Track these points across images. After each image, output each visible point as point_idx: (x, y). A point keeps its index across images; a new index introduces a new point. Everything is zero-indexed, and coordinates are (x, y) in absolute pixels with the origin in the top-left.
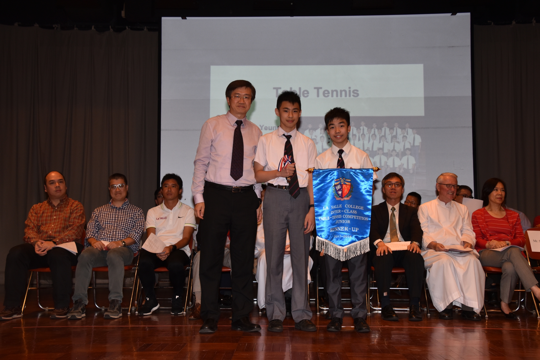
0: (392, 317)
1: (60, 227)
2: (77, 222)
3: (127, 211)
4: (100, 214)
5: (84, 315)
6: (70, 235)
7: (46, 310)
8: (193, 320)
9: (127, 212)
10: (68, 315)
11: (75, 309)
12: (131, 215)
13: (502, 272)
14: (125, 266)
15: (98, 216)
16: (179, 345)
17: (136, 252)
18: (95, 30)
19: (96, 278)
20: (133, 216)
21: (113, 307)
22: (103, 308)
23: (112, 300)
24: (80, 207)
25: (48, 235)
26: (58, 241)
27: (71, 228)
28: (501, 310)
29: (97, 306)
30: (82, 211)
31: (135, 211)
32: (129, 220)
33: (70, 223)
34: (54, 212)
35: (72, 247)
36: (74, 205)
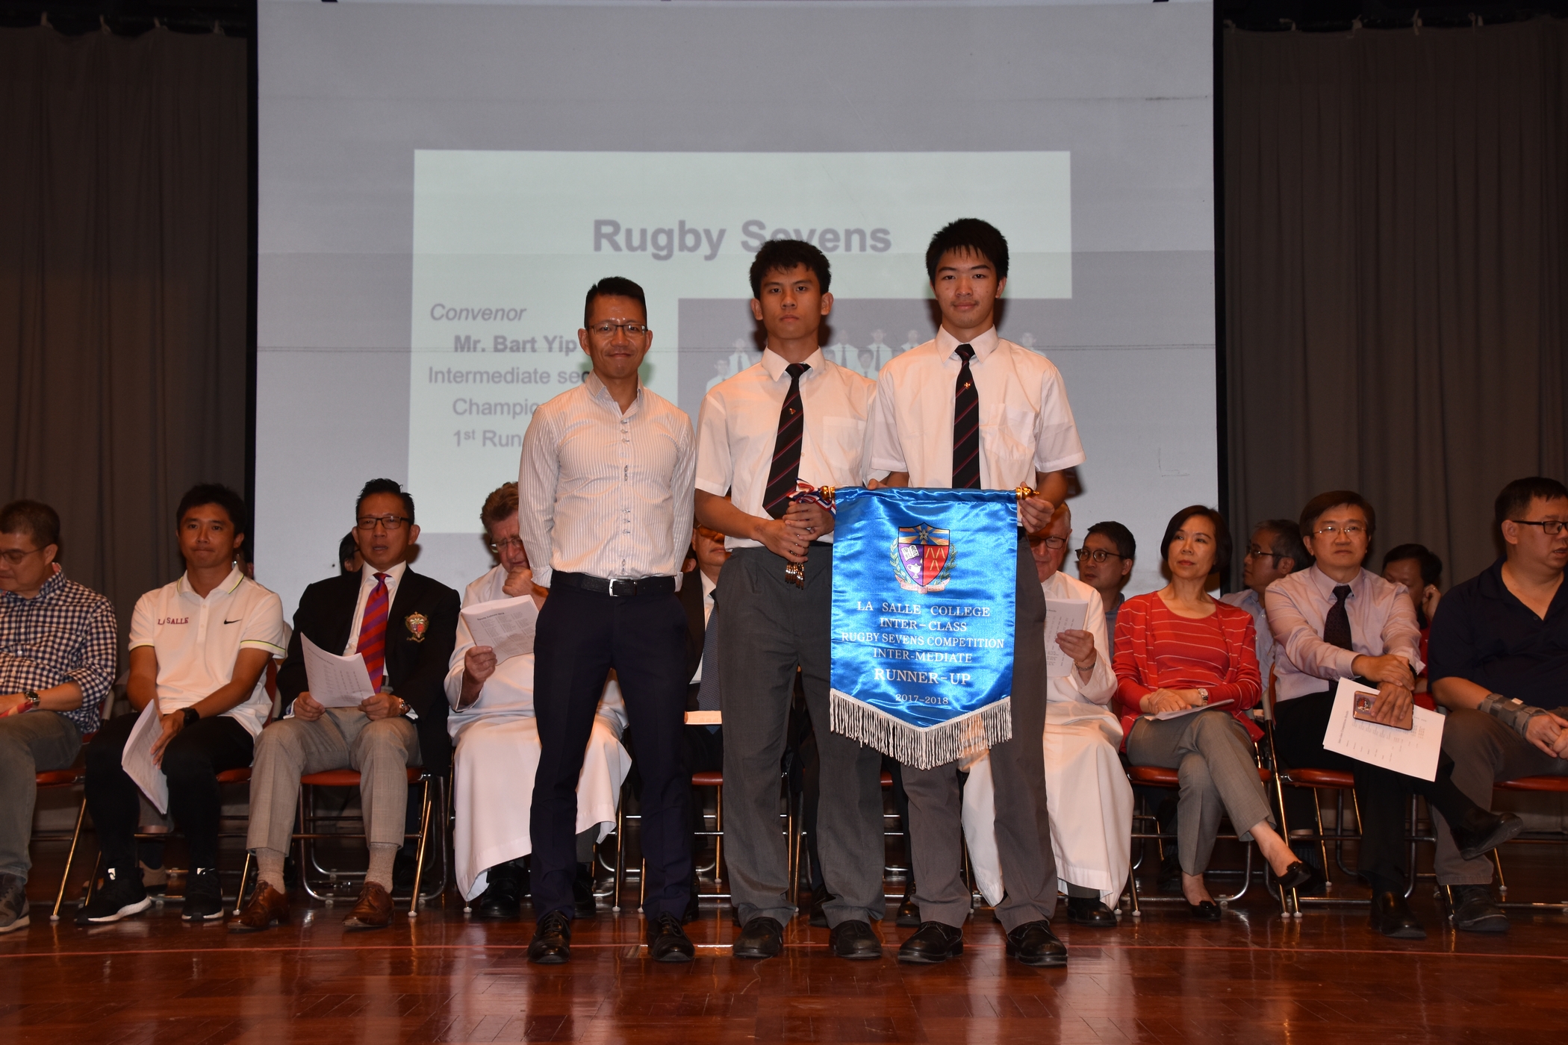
8: (242, 931)
13: (1181, 782)
14: (38, 773)
16: (112, 1004)
18: (51, 26)
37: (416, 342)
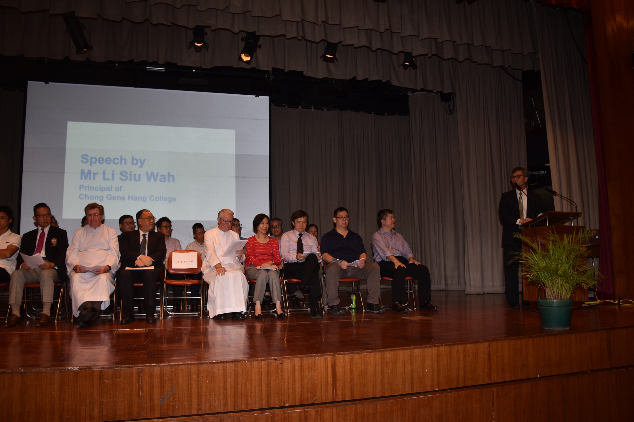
37: (66, 171)
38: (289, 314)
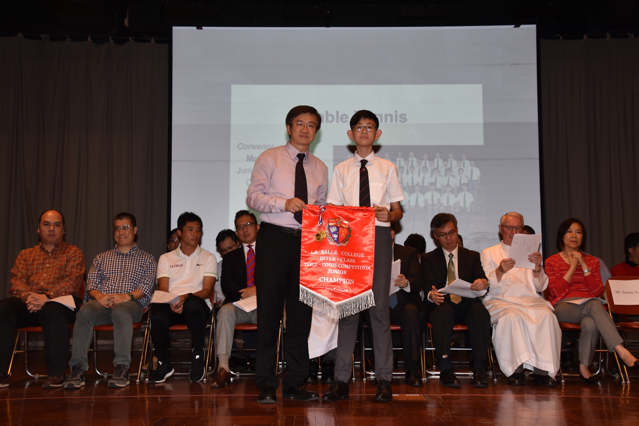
0: (454, 383)
1: (54, 278)
2: (75, 272)
3: (136, 258)
4: (103, 261)
5: (83, 383)
6: (67, 287)
7: (35, 378)
9: (136, 260)
10: (64, 383)
11: (72, 377)
12: (140, 262)
13: (581, 329)
14: (134, 324)
15: (101, 264)
17: (146, 307)
18: (91, 41)
19: (97, 339)
20: (143, 264)
21: (119, 373)
22: (105, 374)
23: (118, 365)
24: (78, 254)
25: (39, 287)
26: (53, 294)
27: (68, 279)
28: (580, 374)
29: (99, 373)
30: (81, 259)
31: (145, 258)
32: (138, 269)
33: (67, 273)
34: (48, 258)
35: (68, 301)
36: (72, 251)
37: (232, 158)
38: (628, 382)
